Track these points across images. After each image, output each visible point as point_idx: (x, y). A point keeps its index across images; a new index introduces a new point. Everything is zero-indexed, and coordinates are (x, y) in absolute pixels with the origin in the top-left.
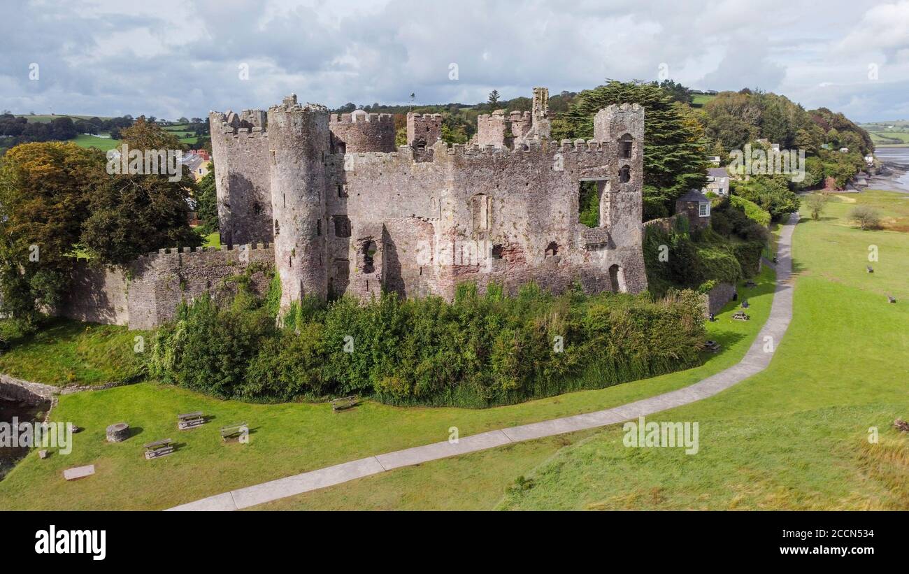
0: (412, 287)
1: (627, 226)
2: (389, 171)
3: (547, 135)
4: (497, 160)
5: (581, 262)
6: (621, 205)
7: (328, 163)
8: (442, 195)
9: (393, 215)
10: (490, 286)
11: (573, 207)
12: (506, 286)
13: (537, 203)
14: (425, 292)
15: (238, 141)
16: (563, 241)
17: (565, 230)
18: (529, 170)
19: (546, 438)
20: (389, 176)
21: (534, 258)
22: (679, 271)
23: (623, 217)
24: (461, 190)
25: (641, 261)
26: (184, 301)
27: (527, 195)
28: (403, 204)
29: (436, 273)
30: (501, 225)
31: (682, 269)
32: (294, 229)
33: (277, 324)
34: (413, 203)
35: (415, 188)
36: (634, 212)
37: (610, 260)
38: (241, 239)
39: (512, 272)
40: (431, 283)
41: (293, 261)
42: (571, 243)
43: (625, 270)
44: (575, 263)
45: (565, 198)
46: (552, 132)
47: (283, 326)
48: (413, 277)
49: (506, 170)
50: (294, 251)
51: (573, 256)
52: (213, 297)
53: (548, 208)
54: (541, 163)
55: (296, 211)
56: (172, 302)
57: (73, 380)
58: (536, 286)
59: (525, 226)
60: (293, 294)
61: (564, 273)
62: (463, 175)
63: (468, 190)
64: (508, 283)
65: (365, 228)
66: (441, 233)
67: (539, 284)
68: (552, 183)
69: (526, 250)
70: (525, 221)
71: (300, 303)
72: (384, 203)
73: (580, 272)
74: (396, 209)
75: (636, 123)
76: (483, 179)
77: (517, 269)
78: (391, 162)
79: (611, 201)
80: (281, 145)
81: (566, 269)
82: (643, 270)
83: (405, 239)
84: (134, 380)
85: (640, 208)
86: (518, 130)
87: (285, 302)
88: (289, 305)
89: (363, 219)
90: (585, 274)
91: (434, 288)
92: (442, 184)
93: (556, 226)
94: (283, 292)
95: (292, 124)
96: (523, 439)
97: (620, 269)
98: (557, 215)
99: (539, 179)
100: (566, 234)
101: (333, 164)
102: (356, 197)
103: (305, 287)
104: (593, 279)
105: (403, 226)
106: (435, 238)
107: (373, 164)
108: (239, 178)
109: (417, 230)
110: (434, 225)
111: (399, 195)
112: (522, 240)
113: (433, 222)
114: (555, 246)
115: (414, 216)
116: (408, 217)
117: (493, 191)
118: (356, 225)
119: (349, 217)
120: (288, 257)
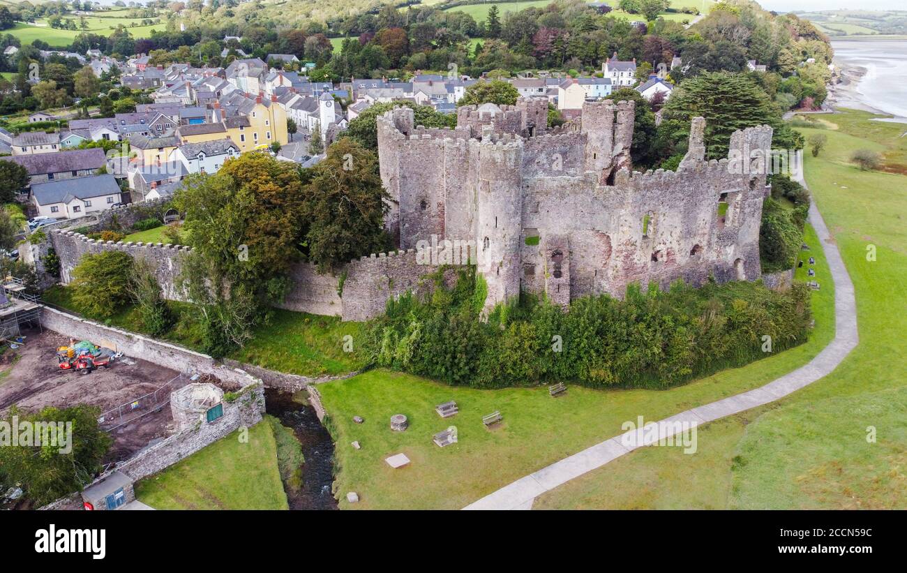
0: (588, 286)
1: (750, 227)
2: (576, 193)
3: (702, 158)
4: (665, 183)
5: (715, 259)
6: (747, 210)
7: (524, 186)
8: (621, 214)
9: (576, 228)
10: (649, 285)
11: (714, 214)
12: (661, 283)
13: (689, 214)
14: (598, 291)
15: (409, 147)
16: (704, 243)
17: (706, 234)
18: (686, 188)
19: (729, 417)
20: (575, 196)
21: (682, 259)
22: (771, 252)
23: (748, 219)
24: (637, 209)
25: (758, 254)
26: (392, 297)
27: (682, 209)
28: (585, 219)
29: (609, 275)
30: (662, 235)
31: (773, 250)
32: (503, 245)
33: (480, 318)
34: (594, 219)
35: (597, 207)
36: (756, 215)
37: (736, 255)
38: (409, 231)
39: (664, 271)
40: (604, 283)
41: (501, 271)
42: (709, 244)
43: (745, 263)
44: (710, 260)
45: (709, 208)
46: (706, 156)
47: (486, 321)
48: (589, 278)
49: (670, 190)
50: (501, 263)
51: (709, 254)
52: (413, 293)
53: (695, 218)
54: (695, 181)
55: (506, 231)
56: (382, 299)
57: (324, 372)
58: (682, 281)
59: (678, 234)
60: (499, 296)
61: (702, 269)
62: (639, 197)
63: (641, 209)
64: (663, 280)
65: (553, 239)
66: (616, 244)
67: (684, 279)
68: (701, 197)
69: (677, 253)
70: (678, 230)
71: (505, 304)
72: (569, 219)
73: (713, 267)
74: (579, 223)
75: (766, 142)
76: (652, 198)
77: (670, 268)
78: (578, 185)
79: (741, 208)
80: (497, 177)
81: (704, 266)
82: (758, 261)
83: (584, 248)
84: (369, 368)
85: (761, 211)
86: (623, 118)
87: (489, 302)
88: (494, 305)
89: (550, 232)
90: (717, 268)
91: (607, 287)
92: (621, 204)
93: (700, 232)
94: (489, 294)
95: (508, 160)
96: (713, 419)
97: (741, 261)
98: (702, 222)
99: (691, 196)
100: (706, 237)
101: (528, 187)
102: (546, 214)
103: (509, 291)
104: (723, 272)
105: (584, 237)
106: (611, 247)
107: (563, 187)
108: (409, 179)
109: (595, 240)
110: (611, 238)
111: (582, 212)
112: (675, 245)
113: (610, 235)
114: (697, 247)
115: (594, 229)
116: (588, 230)
117: (659, 208)
118: (544, 236)
119: (538, 230)
120: (496, 268)
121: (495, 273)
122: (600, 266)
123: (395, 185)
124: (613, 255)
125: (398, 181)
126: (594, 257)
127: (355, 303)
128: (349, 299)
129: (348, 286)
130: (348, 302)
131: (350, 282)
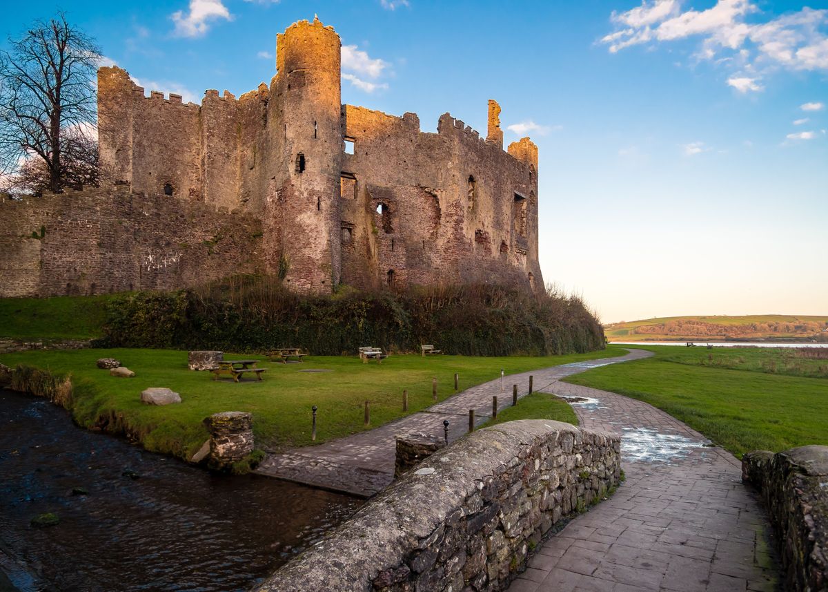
0: (417, 259)
1: (533, 242)
2: (397, 135)
4: (480, 149)
6: (531, 223)
8: (448, 167)
9: (399, 181)
11: (512, 213)
13: (497, 201)
14: (429, 266)
17: (509, 232)
18: (494, 168)
20: (396, 140)
21: (495, 251)
24: (462, 166)
27: (493, 191)
29: (439, 247)
30: (481, 212)
32: (325, 166)
34: (419, 172)
35: (421, 156)
36: (535, 232)
37: (528, 267)
39: (486, 259)
40: (434, 257)
41: (322, 203)
42: (511, 245)
43: (535, 279)
44: (513, 264)
45: (509, 203)
48: (417, 250)
49: (484, 161)
50: (323, 192)
51: (512, 257)
53: (501, 208)
54: (499, 165)
55: (328, 145)
59: (492, 219)
61: (510, 271)
62: (464, 152)
63: (466, 168)
64: (486, 269)
65: (374, 189)
66: (445, 205)
68: (503, 187)
69: (492, 242)
70: (491, 214)
72: (391, 168)
73: (516, 273)
74: (401, 176)
76: (473, 162)
79: (527, 217)
81: (510, 268)
83: (409, 209)
89: (370, 181)
91: (438, 262)
92: (448, 154)
93: (505, 227)
97: (532, 278)
98: (506, 217)
100: (509, 236)
102: (365, 156)
104: (523, 281)
105: (407, 195)
106: (438, 210)
107: (382, 124)
108: (148, 150)
109: (420, 201)
110: (439, 197)
111: (405, 162)
112: (490, 231)
113: (438, 194)
114: (503, 244)
115: (419, 186)
116: (412, 186)
117: (477, 177)
118: (363, 187)
119: (356, 176)
120: (315, 198)
121: (314, 207)
122: (427, 236)
123: (126, 159)
124: (443, 219)
125: (130, 153)
126: (420, 223)
127: (68, 259)
128: (57, 255)
129: (56, 229)
130: (55, 258)
131: (61, 222)
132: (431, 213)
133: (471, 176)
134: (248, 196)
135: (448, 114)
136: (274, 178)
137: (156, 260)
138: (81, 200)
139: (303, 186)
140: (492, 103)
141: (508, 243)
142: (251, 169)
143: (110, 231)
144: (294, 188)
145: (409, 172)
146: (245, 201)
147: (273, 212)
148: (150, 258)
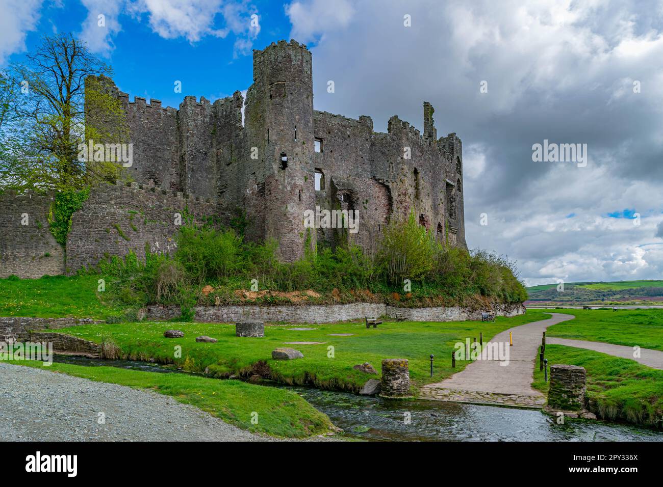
2: (355, 135)
8: (398, 162)
9: (358, 174)
11: (445, 198)
17: (443, 215)
18: (431, 161)
20: (355, 139)
23: (459, 215)
27: (431, 180)
30: (422, 198)
32: (304, 163)
34: (373, 167)
35: (375, 153)
37: (457, 245)
41: (302, 195)
42: (445, 226)
45: (442, 190)
48: (374, 233)
49: (424, 155)
50: (303, 186)
51: (446, 236)
54: (434, 158)
55: (306, 146)
59: (430, 204)
65: (339, 182)
66: (396, 193)
69: (431, 223)
70: (430, 200)
72: (351, 163)
74: (360, 170)
75: (460, 151)
76: (416, 157)
78: (357, 127)
79: (455, 201)
83: (366, 198)
89: (334, 175)
92: (398, 152)
93: (440, 210)
98: (440, 202)
99: (433, 170)
100: (443, 218)
102: (329, 153)
105: (364, 186)
106: (391, 198)
109: (375, 191)
110: (391, 187)
111: (362, 158)
112: (430, 215)
113: (390, 184)
114: (440, 226)
115: (374, 178)
116: (369, 178)
117: (420, 169)
118: (329, 180)
119: (323, 171)
120: (297, 191)
121: (296, 198)
122: (382, 220)
124: (395, 206)
126: (376, 210)
127: (90, 247)
128: (80, 243)
129: (79, 221)
130: (78, 246)
131: (83, 215)
132: (384, 201)
133: (415, 168)
134: (225, 188)
135: (396, 117)
136: (254, 173)
137: (161, 245)
138: (98, 195)
139: (286, 181)
140: (426, 105)
141: (442, 224)
142: (228, 165)
143: (125, 222)
144: (279, 183)
145: (365, 166)
146: (221, 193)
147: (254, 202)
148: (157, 244)
